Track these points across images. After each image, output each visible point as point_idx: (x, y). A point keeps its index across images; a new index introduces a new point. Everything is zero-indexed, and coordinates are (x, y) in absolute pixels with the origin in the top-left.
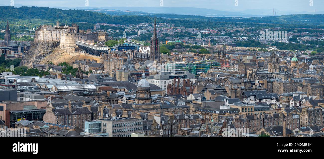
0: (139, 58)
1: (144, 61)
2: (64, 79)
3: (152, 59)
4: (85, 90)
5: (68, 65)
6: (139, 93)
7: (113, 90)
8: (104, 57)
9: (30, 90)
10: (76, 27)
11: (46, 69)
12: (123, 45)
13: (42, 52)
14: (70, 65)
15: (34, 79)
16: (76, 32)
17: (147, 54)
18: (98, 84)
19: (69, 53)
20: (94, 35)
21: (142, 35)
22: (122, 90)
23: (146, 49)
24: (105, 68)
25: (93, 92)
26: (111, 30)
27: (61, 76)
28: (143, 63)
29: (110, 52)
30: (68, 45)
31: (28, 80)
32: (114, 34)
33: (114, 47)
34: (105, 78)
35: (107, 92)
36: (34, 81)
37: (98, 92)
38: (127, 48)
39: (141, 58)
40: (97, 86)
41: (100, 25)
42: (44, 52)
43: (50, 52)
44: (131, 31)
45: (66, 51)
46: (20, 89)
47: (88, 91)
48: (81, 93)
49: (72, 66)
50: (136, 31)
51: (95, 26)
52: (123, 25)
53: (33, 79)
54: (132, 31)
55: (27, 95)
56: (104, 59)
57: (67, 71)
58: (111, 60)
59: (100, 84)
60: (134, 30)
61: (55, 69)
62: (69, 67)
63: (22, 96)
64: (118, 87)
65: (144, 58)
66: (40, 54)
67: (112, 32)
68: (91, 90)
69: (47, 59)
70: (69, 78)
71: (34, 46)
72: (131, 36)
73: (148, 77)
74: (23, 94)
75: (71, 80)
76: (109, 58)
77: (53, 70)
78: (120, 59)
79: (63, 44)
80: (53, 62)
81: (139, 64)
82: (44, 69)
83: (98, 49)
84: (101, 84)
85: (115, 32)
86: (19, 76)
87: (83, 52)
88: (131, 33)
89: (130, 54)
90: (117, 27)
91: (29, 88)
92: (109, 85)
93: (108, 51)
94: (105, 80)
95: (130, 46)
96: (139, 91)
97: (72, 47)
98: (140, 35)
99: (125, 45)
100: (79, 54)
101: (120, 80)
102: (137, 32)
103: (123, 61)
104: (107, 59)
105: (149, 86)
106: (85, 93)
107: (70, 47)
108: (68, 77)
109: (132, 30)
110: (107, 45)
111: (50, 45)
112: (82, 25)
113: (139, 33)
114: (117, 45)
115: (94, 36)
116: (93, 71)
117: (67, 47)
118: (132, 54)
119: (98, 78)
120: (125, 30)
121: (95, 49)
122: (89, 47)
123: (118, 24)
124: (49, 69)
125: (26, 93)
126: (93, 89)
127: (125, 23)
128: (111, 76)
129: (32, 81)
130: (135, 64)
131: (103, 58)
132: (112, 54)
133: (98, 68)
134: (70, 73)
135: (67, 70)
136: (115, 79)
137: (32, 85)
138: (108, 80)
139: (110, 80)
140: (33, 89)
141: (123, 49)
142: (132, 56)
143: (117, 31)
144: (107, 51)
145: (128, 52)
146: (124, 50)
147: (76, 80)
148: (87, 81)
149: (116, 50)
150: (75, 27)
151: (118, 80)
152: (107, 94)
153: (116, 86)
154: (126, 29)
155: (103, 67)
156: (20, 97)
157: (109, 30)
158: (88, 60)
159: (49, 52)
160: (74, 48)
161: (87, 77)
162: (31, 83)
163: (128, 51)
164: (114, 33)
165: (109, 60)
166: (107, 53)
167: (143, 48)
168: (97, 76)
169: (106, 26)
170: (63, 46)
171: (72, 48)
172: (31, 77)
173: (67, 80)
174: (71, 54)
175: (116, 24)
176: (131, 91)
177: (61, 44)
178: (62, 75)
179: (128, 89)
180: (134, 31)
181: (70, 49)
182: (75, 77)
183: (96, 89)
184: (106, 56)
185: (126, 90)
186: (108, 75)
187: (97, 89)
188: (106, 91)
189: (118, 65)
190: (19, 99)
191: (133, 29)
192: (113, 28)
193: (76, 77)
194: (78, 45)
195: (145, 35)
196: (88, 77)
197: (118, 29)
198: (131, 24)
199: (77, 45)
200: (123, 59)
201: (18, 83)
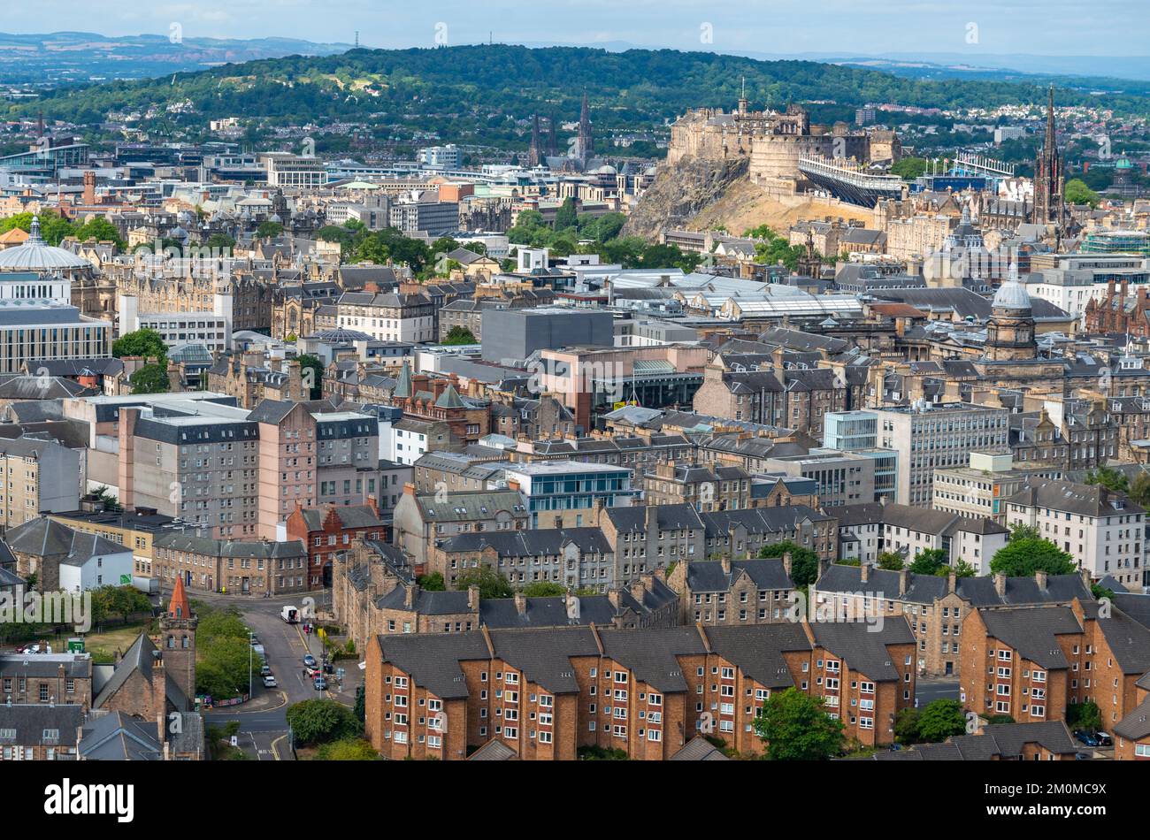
0: (998, 215)
1: (1015, 225)
2: (760, 279)
3: (1039, 219)
4: (826, 315)
5: (773, 236)
6: (997, 326)
7: (914, 316)
8: (888, 211)
9: (655, 314)
10: (800, 115)
11: (703, 246)
12: (947, 174)
13: (693, 193)
14: (781, 236)
15: (666, 278)
16: (800, 130)
17: (1025, 204)
18: (867, 298)
19: (776, 198)
20: (856, 141)
21: (1008, 141)
22: (942, 318)
23: (1020, 186)
24: (889, 244)
25: (851, 320)
26: (911, 128)
27: (752, 271)
28: (1012, 232)
29: (908, 196)
30: (776, 171)
31: (647, 281)
32: (920, 139)
33: (919, 181)
34: (888, 278)
35: (898, 321)
36: (666, 285)
37: (868, 322)
38: (960, 185)
39: (1006, 216)
40: (865, 301)
41: (877, 111)
42: (697, 192)
43: (718, 195)
44: (975, 130)
45: (767, 190)
46: (623, 309)
47: (836, 317)
48: (813, 322)
49: (786, 237)
50: (990, 129)
51: (860, 114)
52: (948, 109)
53: (663, 277)
54: (978, 130)
55: (643, 327)
56: (888, 218)
57: (771, 253)
58: (910, 221)
59: (874, 296)
60: (984, 126)
61: (733, 247)
62: (777, 241)
63: (628, 330)
64: (929, 307)
65: (1015, 217)
66: (686, 199)
67: (913, 131)
68: (846, 316)
69: (708, 215)
70: (777, 274)
71: (666, 173)
72: (972, 146)
73: (1025, 277)
74: (631, 326)
75: (782, 281)
76: (905, 214)
77: (727, 252)
78: (940, 217)
79: (757, 170)
80: (725, 225)
81: (999, 235)
82: (698, 246)
83: (868, 185)
84: (879, 297)
85: (922, 131)
86: (619, 266)
87: (822, 194)
88: (973, 135)
89: (972, 203)
90: (929, 116)
91: (652, 305)
92: (901, 300)
93: (900, 192)
94: (890, 284)
95: (970, 177)
96: (997, 321)
97: (787, 178)
98: (1003, 142)
99: (953, 175)
100: (808, 201)
101: (939, 285)
102: (993, 133)
103: (948, 223)
104: (898, 218)
105: (1030, 306)
106: (828, 323)
107: (780, 177)
108: (773, 273)
109: (977, 127)
110: (898, 173)
111: (718, 171)
112: (819, 110)
113: (998, 137)
114: (931, 174)
115: (855, 145)
116: (852, 253)
117: (772, 179)
118: (975, 203)
119: (867, 276)
120: (956, 126)
121: (860, 184)
122: (842, 179)
123: (933, 106)
124: (715, 247)
125: (641, 323)
126: (852, 314)
127: (953, 103)
128: (911, 272)
129: (661, 285)
130: (985, 233)
131: (885, 214)
132: (914, 203)
133: (869, 246)
134: (781, 261)
135: (770, 250)
136: (921, 280)
137: (660, 298)
138: (898, 283)
139: (907, 283)
140: (662, 308)
141: (950, 187)
142: (975, 209)
143: (931, 130)
144: (896, 192)
145: (965, 197)
146: (953, 192)
147: (799, 283)
148: (833, 285)
149: (926, 190)
150: (797, 114)
151: (932, 286)
152: (897, 327)
153: (924, 303)
154: (959, 122)
155: (885, 244)
156: (623, 333)
157: (905, 127)
158: (837, 220)
159: (715, 195)
160: (792, 182)
161: (833, 273)
162: (658, 290)
163: (964, 193)
164: (920, 135)
165: (904, 221)
166: (899, 198)
167: (1013, 185)
168: (866, 272)
169: (895, 115)
170: (759, 175)
171: (789, 182)
172: (657, 270)
173: (772, 282)
174: (783, 200)
175: (926, 107)
176: (971, 320)
177: (753, 169)
178: (755, 267)
179: (962, 314)
180: (984, 130)
181: (782, 185)
182: (795, 274)
183: (861, 314)
184: (893, 209)
185: (957, 318)
186: (898, 268)
187: (866, 312)
188: (894, 320)
189: (932, 236)
190: (618, 341)
191: (980, 124)
192: (917, 120)
193: (800, 274)
194: (807, 173)
195: (1020, 145)
196: (837, 273)
197: (934, 124)
198: (975, 106)
199: (802, 171)
200: (949, 218)
201: (617, 291)
